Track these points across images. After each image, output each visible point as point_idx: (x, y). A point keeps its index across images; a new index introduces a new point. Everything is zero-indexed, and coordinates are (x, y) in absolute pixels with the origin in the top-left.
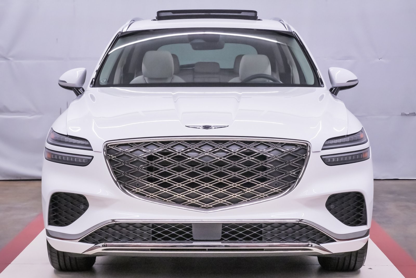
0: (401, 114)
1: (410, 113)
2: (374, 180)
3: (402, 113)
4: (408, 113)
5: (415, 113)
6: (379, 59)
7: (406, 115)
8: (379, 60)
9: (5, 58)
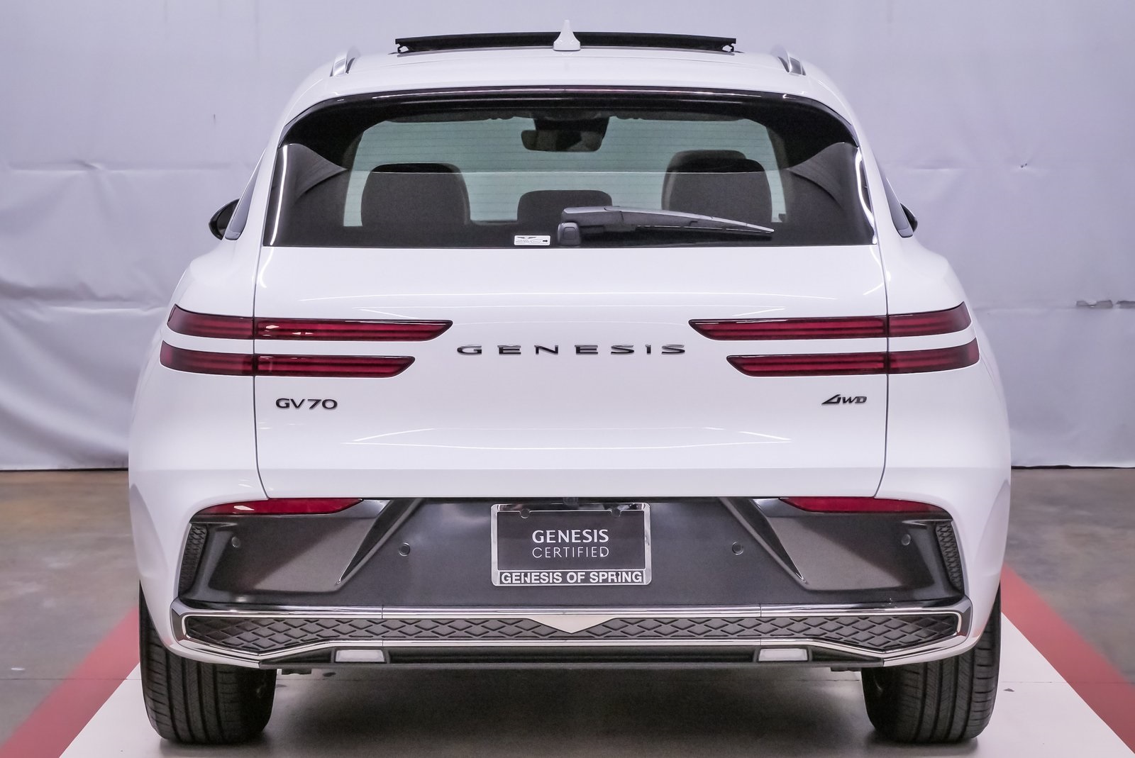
0: (1077, 304)
1: (1098, 303)
2: (1013, 468)
3: (1078, 302)
4: (1093, 302)
5: (1110, 301)
6: (1022, 167)
7: (1089, 306)
8: (1020, 168)
9: (85, 165)
